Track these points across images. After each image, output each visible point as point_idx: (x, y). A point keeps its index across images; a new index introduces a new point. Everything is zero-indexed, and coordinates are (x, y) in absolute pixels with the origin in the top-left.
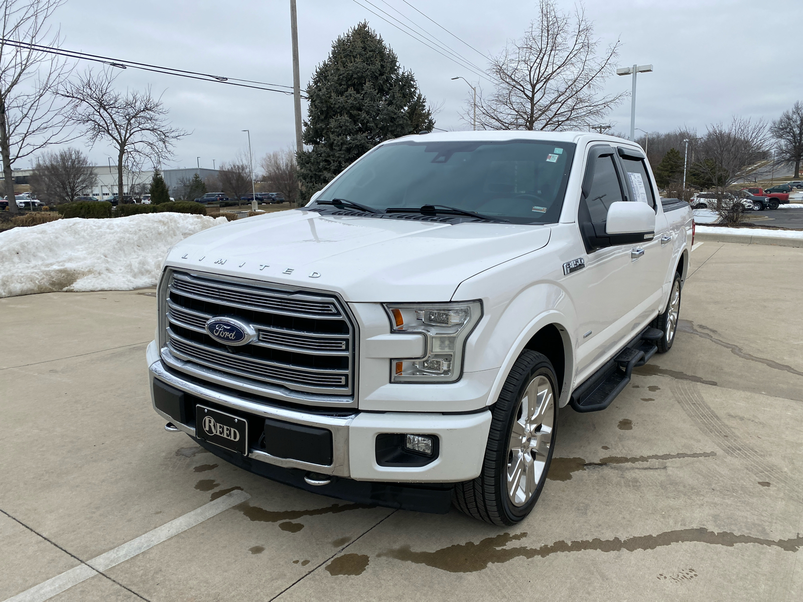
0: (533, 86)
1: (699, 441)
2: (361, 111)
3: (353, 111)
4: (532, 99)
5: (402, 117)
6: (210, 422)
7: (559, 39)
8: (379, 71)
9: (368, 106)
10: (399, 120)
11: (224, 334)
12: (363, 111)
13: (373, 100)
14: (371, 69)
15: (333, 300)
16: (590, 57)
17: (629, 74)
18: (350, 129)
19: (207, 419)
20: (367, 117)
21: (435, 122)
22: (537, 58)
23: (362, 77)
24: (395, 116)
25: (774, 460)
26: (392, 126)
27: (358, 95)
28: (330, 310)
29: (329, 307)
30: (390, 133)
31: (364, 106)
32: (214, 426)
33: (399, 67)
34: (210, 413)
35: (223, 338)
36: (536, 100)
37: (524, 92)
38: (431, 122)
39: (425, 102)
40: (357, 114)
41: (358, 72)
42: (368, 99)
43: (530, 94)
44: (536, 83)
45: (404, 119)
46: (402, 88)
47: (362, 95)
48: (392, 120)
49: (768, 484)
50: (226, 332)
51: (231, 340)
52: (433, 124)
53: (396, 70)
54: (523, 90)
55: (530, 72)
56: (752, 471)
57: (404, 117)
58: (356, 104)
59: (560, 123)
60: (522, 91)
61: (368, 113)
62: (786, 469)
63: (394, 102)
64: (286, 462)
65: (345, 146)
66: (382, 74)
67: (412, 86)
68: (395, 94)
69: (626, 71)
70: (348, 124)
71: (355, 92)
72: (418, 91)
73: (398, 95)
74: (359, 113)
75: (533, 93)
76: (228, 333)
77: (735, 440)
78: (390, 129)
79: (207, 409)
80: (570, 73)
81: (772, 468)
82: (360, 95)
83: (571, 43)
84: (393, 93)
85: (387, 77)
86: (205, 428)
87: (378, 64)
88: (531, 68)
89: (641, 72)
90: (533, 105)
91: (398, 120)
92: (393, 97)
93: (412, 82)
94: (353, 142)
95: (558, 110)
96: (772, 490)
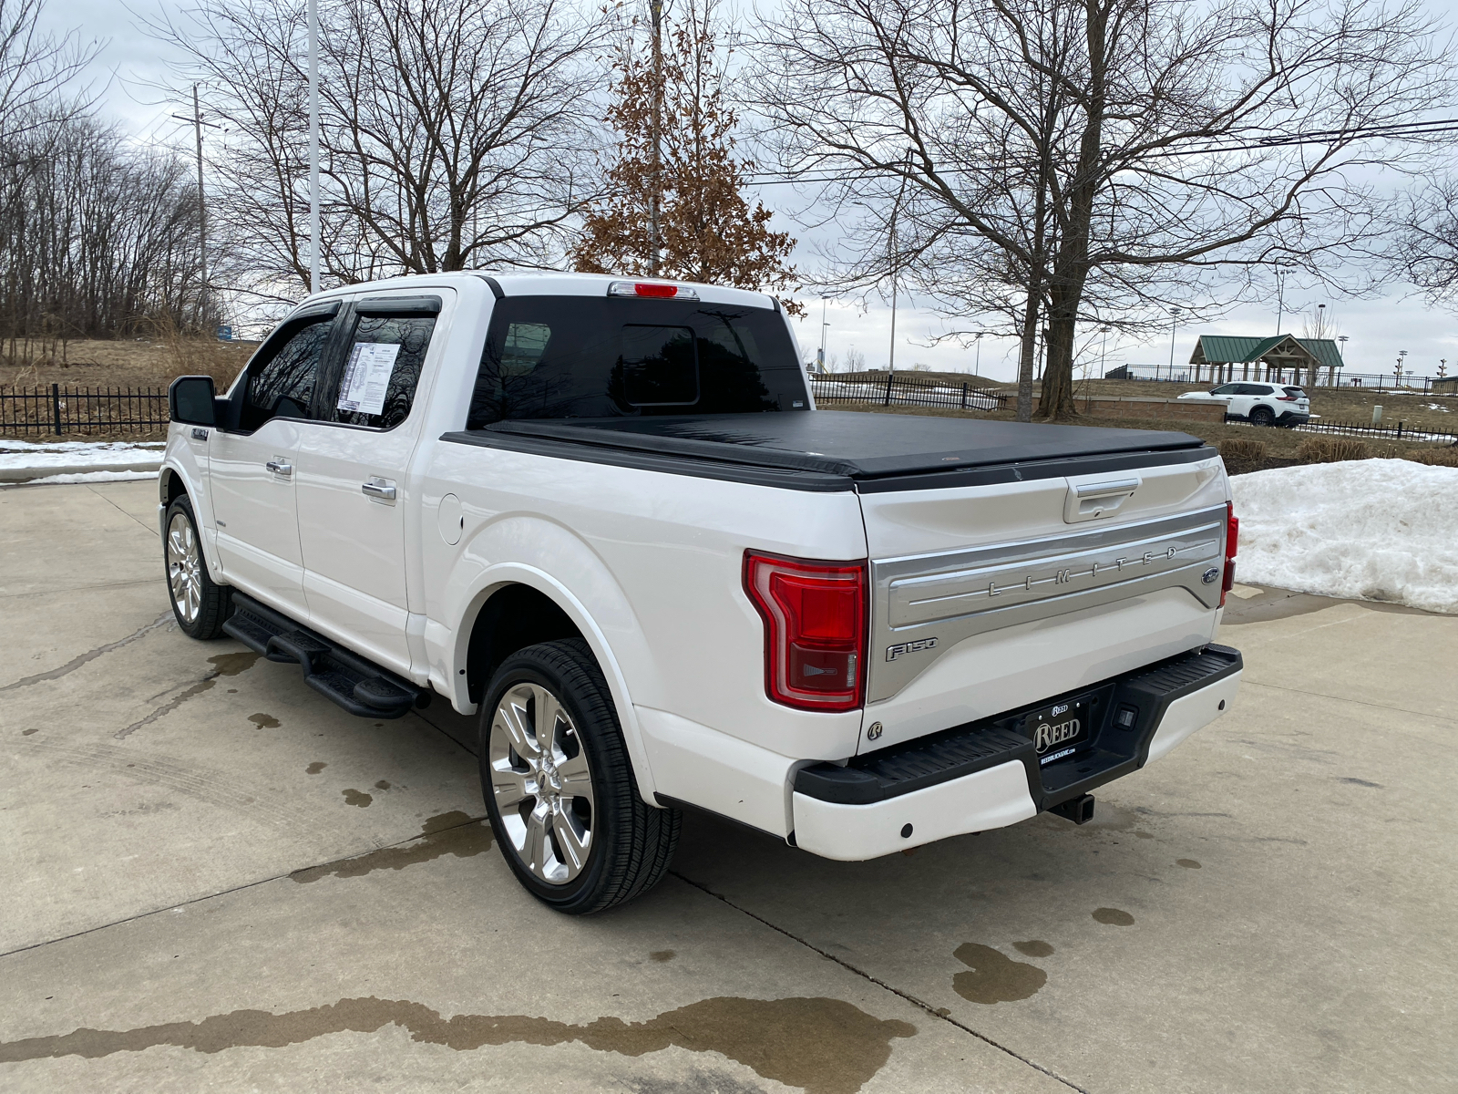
1: (156, 743)
25: (38, 763)
49: (26, 733)
56: (55, 739)
62: (16, 757)
77: (113, 766)
81: (36, 751)
96: (18, 730)
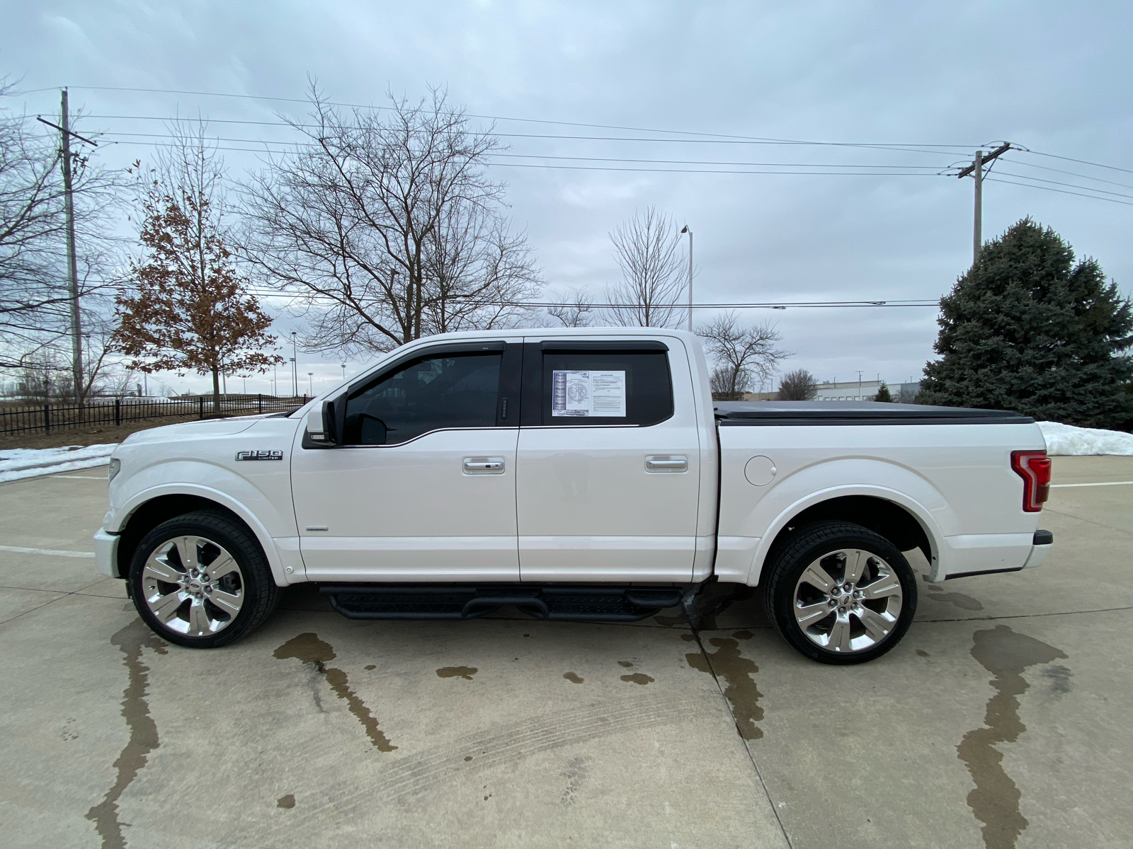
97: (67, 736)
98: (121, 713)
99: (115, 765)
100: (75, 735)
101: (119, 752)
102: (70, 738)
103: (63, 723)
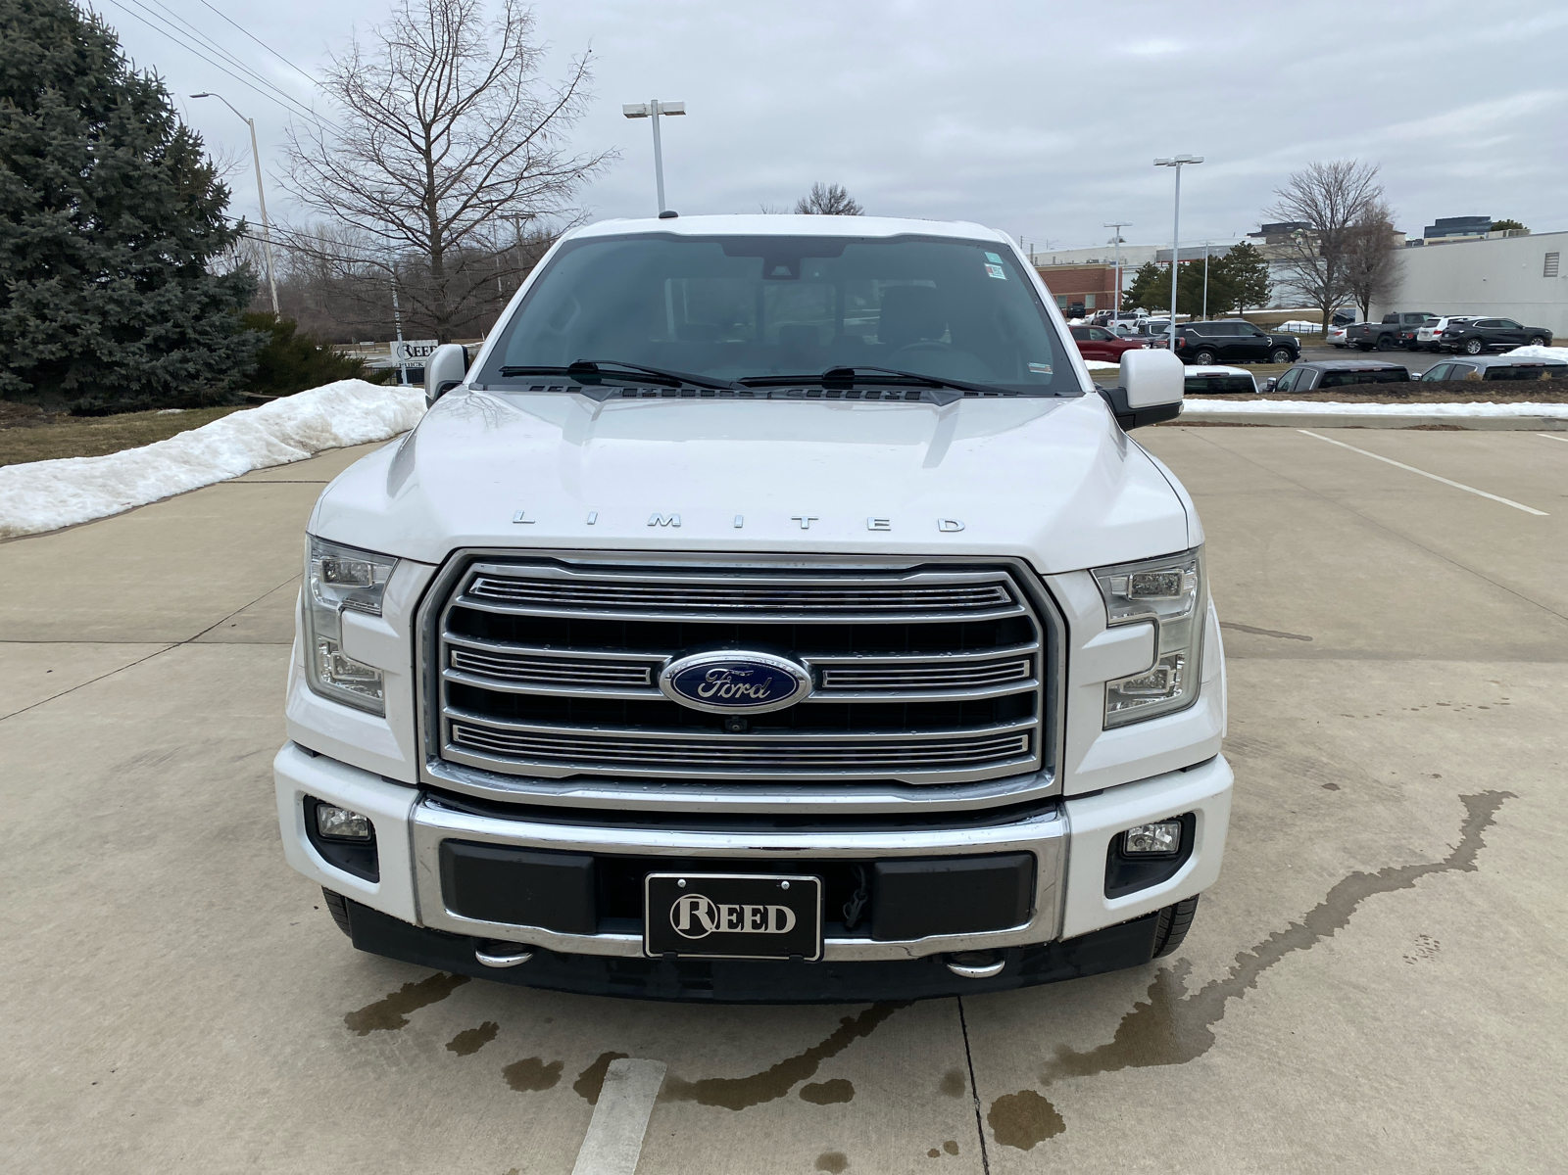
0: (427, 127)
2: (42, 155)
3: (21, 154)
4: (427, 153)
5: (155, 177)
6: (694, 906)
7: (466, 36)
8: (74, 63)
9: (61, 146)
10: (148, 182)
11: (734, 689)
12: (49, 158)
13: (70, 131)
14: (53, 57)
15: (1004, 575)
16: (528, 76)
17: (646, 116)
18: (19, 199)
19: (684, 903)
20: (63, 173)
21: (230, 192)
22: (429, 69)
23: (32, 75)
24: (136, 174)
26: (132, 197)
27: (30, 119)
28: (998, 598)
29: (993, 591)
30: (126, 212)
31: (50, 145)
32: (710, 913)
33: (123, 60)
34: (694, 886)
35: (732, 700)
36: (435, 156)
37: (410, 138)
38: (220, 189)
39: (200, 145)
40: (33, 162)
41: (21, 62)
42: (59, 129)
43: (422, 144)
44: (433, 121)
45: (162, 180)
46: (139, 106)
47: (41, 119)
48: (127, 179)
50: (740, 685)
51: (758, 700)
52: (227, 196)
53: (116, 65)
54: (406, 132)
55: (417, 95)
57: (162, 176)
58: (28, 138)
59: (495, 204)
60: (406, 136)
61: (62, 161)
63: (127, 139)
64: (920, 946)
65: (12, 241)
66: (82, 72)
67: (164, 107)
68: (126, 121)
69: (640, 110)
70: (13, 187)
71: (19, 110)
72: (176, 120)
73: (133, 124)
74: (37, 162)
75: (429, 144)
76: (747, 686)
78: (126, 202)
79: (682, 878)
80: (494, 106)
82: (36, 119)
83: (494, 45)
84: (120, 118)
85: (97, 79)
86: (677, 925)
87: (69, 46)
88: (418, 88)
89: (666, 114)
90: (430, 166)
91: (144, 182)
92: (122, 127)
93: (160, 97)
94: (34, 230)
95: (485, 179)
97: (1432, 946)
98: (1346, 926)
99: (1414, 886)
100: (1422, 941)
101: (1395, 892)
102: (1430, 941)
103: (1422, 963)
